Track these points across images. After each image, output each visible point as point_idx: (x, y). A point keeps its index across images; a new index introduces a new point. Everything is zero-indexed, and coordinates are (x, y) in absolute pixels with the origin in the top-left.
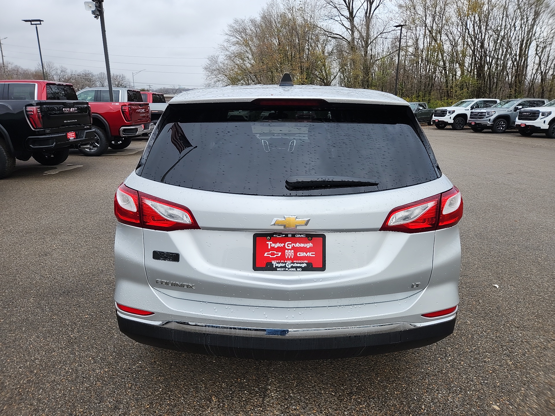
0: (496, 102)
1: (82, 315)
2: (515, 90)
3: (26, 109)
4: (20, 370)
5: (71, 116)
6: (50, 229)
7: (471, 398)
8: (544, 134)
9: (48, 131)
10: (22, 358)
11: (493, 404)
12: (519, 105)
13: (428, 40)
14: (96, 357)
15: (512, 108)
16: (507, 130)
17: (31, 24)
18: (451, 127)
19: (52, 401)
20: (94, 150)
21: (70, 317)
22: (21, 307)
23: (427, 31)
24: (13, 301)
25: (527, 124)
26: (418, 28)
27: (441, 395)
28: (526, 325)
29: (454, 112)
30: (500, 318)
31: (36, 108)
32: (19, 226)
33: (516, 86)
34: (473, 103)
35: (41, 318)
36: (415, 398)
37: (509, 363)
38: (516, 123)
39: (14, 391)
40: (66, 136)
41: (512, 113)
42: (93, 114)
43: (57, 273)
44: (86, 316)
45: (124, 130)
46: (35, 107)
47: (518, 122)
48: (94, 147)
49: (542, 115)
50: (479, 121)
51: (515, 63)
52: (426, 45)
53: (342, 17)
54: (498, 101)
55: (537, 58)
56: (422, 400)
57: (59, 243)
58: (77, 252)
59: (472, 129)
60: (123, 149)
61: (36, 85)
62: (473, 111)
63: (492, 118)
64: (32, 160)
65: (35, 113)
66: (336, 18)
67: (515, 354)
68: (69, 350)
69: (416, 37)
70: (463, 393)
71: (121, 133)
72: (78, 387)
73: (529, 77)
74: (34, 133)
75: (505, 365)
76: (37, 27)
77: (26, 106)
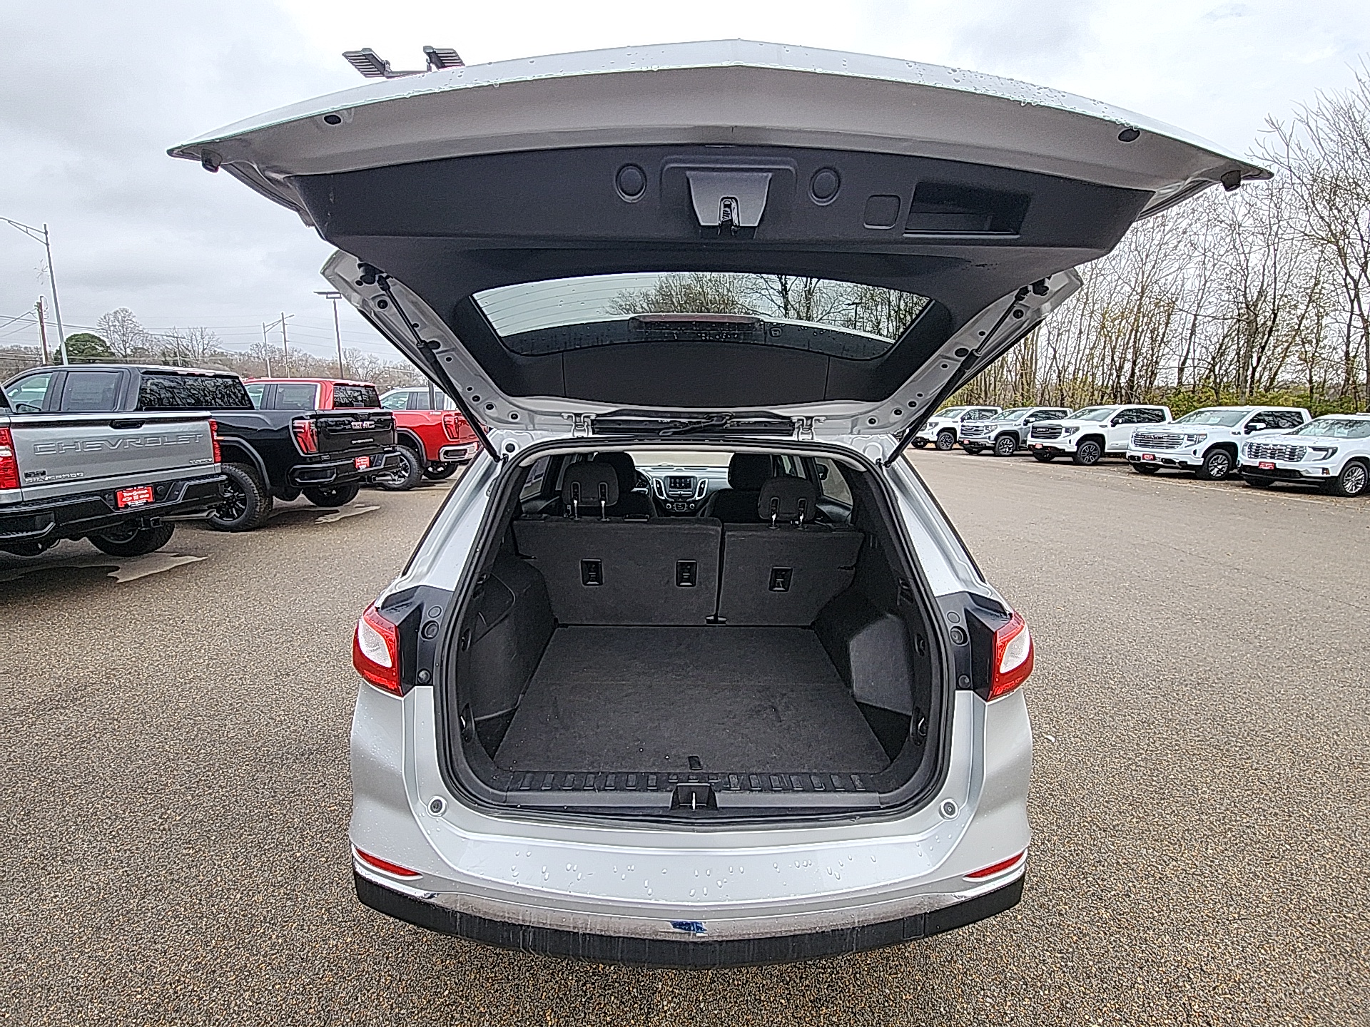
0: (996, 412)
1: (325, 806)
2: (1022, 395)
3: (293, 423)
4: (187, 937)
5: (364, 433)
6: (305, 623)
7: (1048, 1007)
8: (1070, 459)
9: (325, 457)
10: (196, 907)
11: (1090, 1022)
12: (1031, 416)
13: (894, 323)
14: (335, 907)
15: (1021, 421)
16: (1015, 452)
17: (327, 298)
18: (933, 446)
19: (233, 1018)
20: (399, 482)
21: (303, 810)
22: (220, 786)
23: (892, 312)
24: (208, 773)
25: (1045, 445)
26: (879, 308)
27: (991, 1001)
28: (1118, 825)
29: (937, 424)
30: (1069, 809)
31: (310, 423)
32: (255, 617)
33: (1023, 390)
34: (964, 413)
35: (250, 812)
36: (942, 1009)
37: (1104, 915)
38: (1028, 443)
39: (167, 989)
40: (354, 463)
41: (1021, 429)
42: (398, 429)
43: (300, 713)
44: (332, 808)
45: (446, 453)
46: (307, 422)
47: (1031, 441)
48: (400, 477)
49: (1066, 431)
50: (974, 439)
51: (1020, 357)
52: (891, 331)
53: (771, 291)
54: (999, 410)
55: (1051, 350)
56: (956, 1016)
57: (313, 651)
58: (341, 668)
59: (965, 449)
60: (444, 478)
61: (319, 385)
62: (965, 423)
63: (993, 435)
64: (302, 499)
65: (307, 429)
66: (763, 292)
67: (1112, 893)
68: (286, 888)
69: (877, 319)
70: (1031, 996)
71: (442, 455)
72: (287, 985)
73: (1040, 376)
74: (303, 461)
75: (1098, 921)
76: (334, 302)
77: (293, 420)
